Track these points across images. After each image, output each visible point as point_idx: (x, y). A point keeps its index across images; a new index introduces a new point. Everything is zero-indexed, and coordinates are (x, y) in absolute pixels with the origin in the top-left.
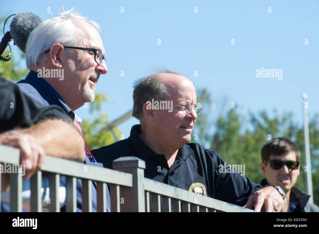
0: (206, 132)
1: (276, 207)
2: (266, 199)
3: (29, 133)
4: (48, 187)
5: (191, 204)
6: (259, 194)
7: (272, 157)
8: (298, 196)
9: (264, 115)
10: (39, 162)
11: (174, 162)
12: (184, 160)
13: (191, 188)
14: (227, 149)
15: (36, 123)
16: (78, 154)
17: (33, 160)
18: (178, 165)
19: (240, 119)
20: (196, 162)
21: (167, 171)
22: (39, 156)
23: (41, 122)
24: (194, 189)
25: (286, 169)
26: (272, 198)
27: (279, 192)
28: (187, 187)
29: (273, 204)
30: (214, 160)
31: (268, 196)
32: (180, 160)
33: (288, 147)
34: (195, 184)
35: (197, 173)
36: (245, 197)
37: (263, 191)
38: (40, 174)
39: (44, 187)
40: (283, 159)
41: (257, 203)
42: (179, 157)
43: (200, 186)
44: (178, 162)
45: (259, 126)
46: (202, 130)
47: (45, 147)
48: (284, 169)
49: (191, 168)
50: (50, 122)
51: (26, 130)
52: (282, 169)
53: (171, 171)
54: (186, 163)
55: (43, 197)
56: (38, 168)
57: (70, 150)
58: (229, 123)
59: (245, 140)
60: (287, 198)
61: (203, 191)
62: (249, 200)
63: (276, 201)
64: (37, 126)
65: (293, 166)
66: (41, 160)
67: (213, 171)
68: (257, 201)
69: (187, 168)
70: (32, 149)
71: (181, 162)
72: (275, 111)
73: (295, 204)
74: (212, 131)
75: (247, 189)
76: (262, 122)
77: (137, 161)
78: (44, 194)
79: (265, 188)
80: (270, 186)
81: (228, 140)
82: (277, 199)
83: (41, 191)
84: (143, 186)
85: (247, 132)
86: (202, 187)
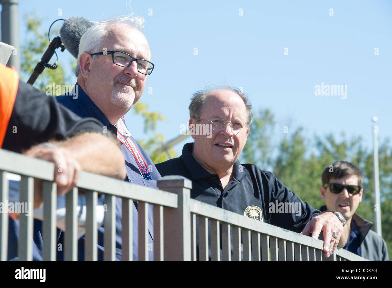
0: (268, 155)
1: (335, 234)
2: (324, 225)
3: (65, 146)
4: (85, 205)
5: (242, 228)
6: (317, 219)
7: (333, 181)
8: (359, 224)
9: (330, 139)
10: (74, 177)
11: (228, 183)
12: (239, 181)
13: (247, 211)
14: (291, 175)
15: (71, 136)
16: (118, 171)
17: (68, 176)
18: (232, 186)
19: (305, 143)
20: (252, 184)
21: (221, 192)
22: (75, 171)
23: (78, 135)
24: (249, 212)
25: (346, 193)
26: (331, 224)
27: (338, 218)
28: (242, 210)
29: (332, 231)
30: (271, 182)
31: (327, 222)
32: (234, 180)
33: (350, 170)
34: (251, 207)
35: (253, 195)
36: (302, 222)
37: (322, 217)
38: (75, 191)
39: (81, 204)
40: (344, 183)
41: (314, 230)
42: (234, 178)
43: (256, 210)
44: (232, 183)
45: (326, 150)
46: (264, 154)
47: (81, 161)
48: (344, 193)
49: (247, 190)
50: (87, 134)
51: (61, 143)
52: (342, 193)
53: (224, 192)
54: (241, 184)
55: (79, 216)
56: (73, 185)
57: (109, 165)
58: (293, 147)
59: (310, 165)
60: (347, 225)
61: (259, 214)
62: (306, 225)
63: (335, 227)
64: (73, 139)
65: (355, 192)
66: (77, 176)
67: (270, 193)
68: (315, 228)
69: (242, 190)
70: (68, 164)
71: (236, 183)
72: (343, 134)
73: (356, 233)
74: (275, 154)
75: (305, 214)
76: (329, 146)
77: (183, 180)
78: (81, 212)
79: (324, 214)
80: (329, 211)
81: (291, 165)
82: (336, 225)
83: (76, 209)
84: (189, 207)
85: (313, 156)
86: (258, 210)
